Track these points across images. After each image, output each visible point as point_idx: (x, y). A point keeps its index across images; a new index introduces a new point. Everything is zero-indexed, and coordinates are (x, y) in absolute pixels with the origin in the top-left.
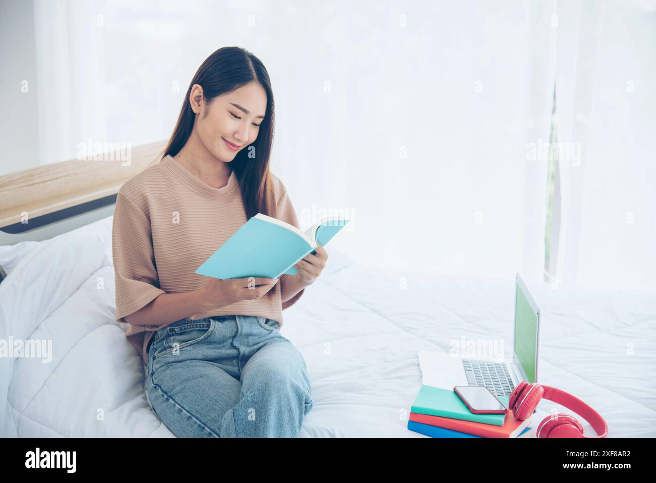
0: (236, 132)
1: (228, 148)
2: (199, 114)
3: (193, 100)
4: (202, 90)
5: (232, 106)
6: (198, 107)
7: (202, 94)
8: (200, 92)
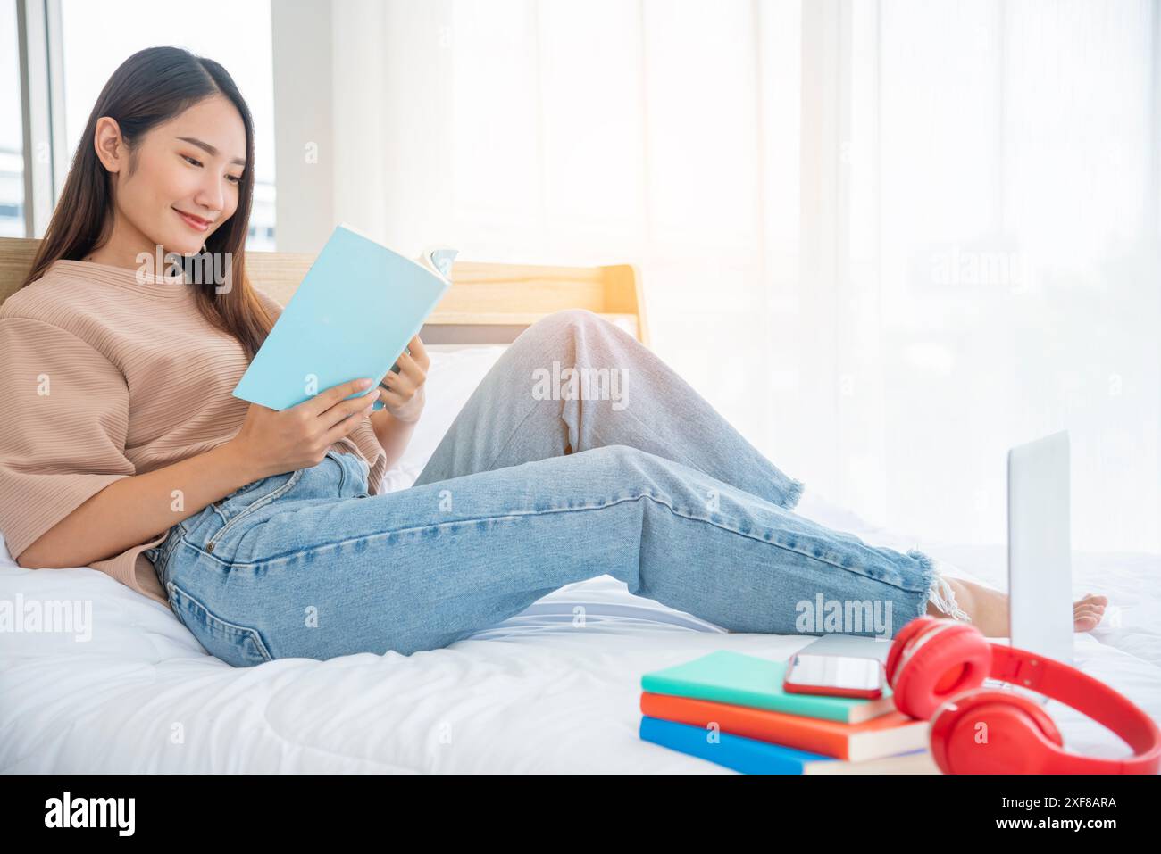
0: (200, 193)
1: (187, 226)
2: (118, 173)
3: (102, 148)
4: (116, 126)
5: (183, 142)
6: (114, 160)
7: (118, 135)
8: (114, 132)
